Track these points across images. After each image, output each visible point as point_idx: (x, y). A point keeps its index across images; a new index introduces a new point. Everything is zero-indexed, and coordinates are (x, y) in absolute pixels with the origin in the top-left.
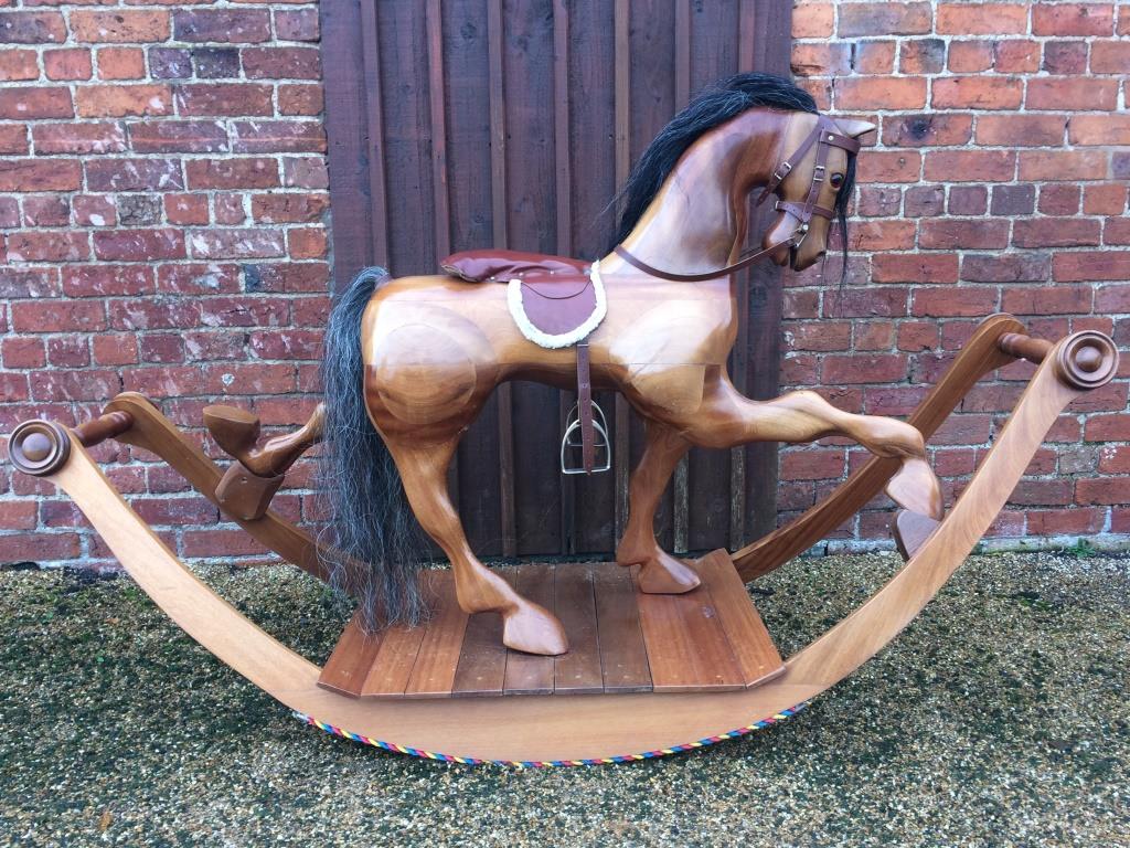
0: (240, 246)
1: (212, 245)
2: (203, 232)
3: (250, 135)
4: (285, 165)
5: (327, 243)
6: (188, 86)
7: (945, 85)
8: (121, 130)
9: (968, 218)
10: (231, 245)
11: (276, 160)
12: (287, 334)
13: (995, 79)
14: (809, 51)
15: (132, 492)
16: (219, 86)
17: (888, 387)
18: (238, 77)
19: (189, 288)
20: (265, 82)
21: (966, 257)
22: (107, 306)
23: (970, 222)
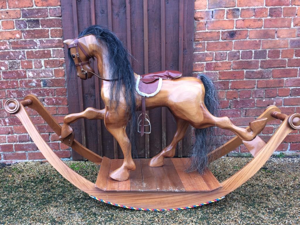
0: (41, 74)
1: (34, 74)
2: (31, 71)
3: (43, 43)
4: (53, 52)
5: (64, 73)
6: (26, 30)
7: (240, 22)
8: (8, 43)
9: (247, 60)
10: (39, 74)
11: (50, 50)
12: (54, 98)
13: (254, 19)
14: (200, 13)
15: (14, 142)
16: (34, 30)
17: (224, 109)
18: (39, 27)
19: (28, 86)
20: (47, 29)
21: (247, 72)
22: (6, 91)
23: (247, 61)
